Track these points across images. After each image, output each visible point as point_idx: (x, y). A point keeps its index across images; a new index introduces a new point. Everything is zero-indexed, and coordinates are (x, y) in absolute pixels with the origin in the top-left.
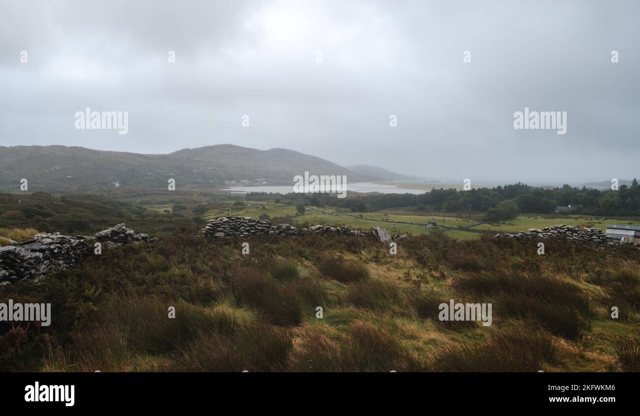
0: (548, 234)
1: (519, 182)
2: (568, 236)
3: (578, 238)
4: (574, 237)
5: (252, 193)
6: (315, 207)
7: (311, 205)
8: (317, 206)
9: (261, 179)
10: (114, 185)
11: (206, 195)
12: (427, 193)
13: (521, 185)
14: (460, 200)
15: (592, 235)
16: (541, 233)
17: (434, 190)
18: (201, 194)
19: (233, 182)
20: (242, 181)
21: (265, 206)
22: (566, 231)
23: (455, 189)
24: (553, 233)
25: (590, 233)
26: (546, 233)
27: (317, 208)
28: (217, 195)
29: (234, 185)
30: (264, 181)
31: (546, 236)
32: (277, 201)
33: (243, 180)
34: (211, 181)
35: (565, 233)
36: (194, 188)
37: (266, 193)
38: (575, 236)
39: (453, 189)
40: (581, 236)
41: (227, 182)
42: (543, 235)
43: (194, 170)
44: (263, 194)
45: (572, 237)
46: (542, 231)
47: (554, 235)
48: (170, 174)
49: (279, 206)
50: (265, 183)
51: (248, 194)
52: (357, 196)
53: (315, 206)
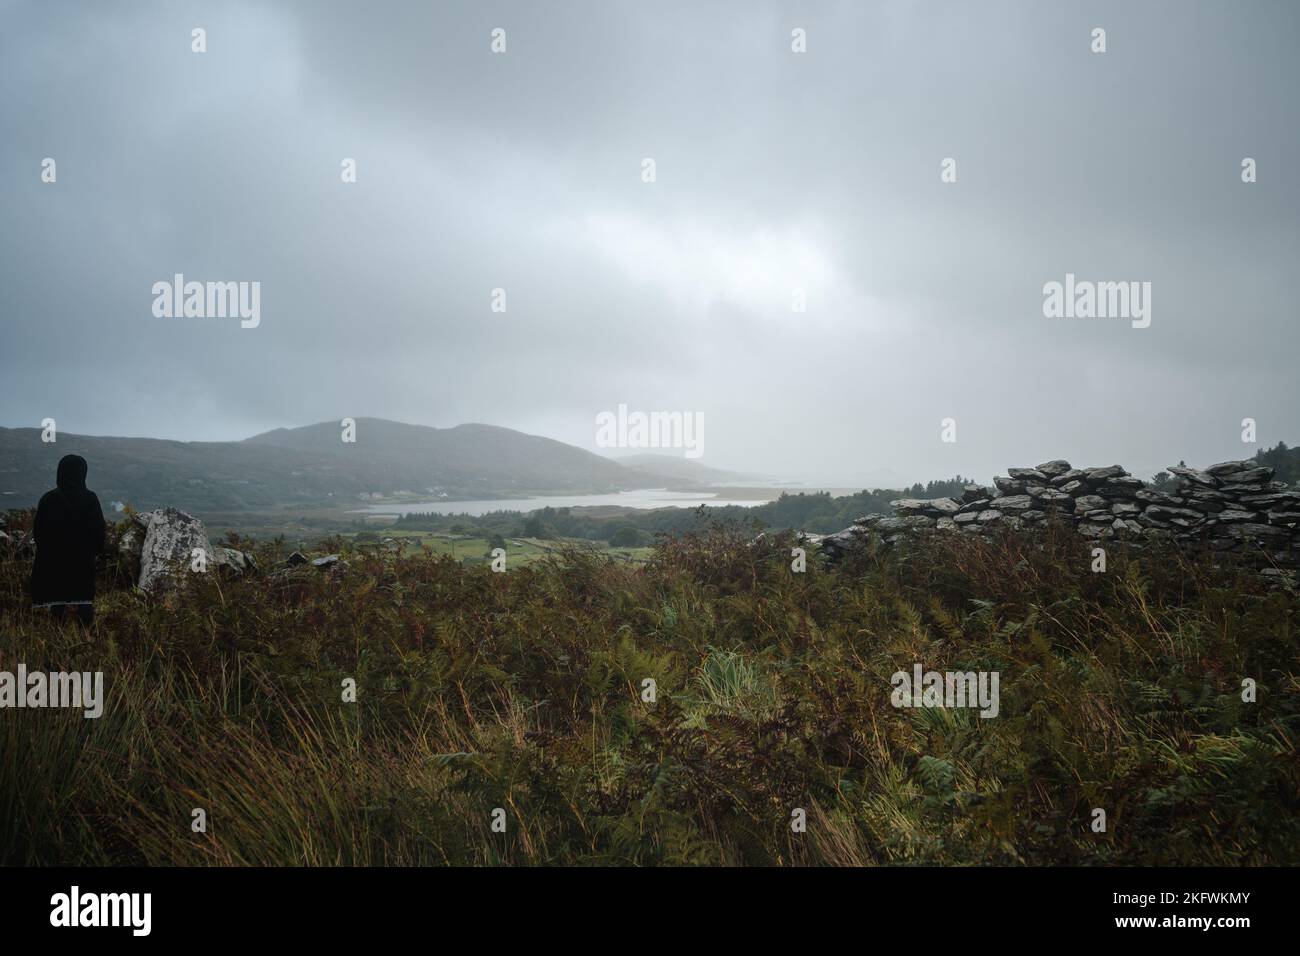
0: (985, 516)
1: (958, 477)
2: (1088, 520)
3: (1137, 528)
4: (1119, 523)
5: (410, 516)
6: (533, 540)
7: (525, 536)
8: (538, 538)
9: (437, 488)
10: (114, 508)
11: (311, 523)
12: (772, 503)
13: (962, 481)
14: (838, 516)
15: (1219, 504)
16: (952, 515)
17: (785, 497)
18: (303, 521)
19: (377, 496)
20: (396, 493)
21: (422, 541)
22: (1075, 493)
23: (828, 494)
24: (1009, 511)
25: (1206, 494)
26: (971, 516)
27: (538, 542)
28: (337, 523)
29: (377, 502)
30: (443, 491)
31: (973, 527)
32: (456, 530)
33: (398, 490)
34: (330, 494)
35: (1070, 505)
36: (290, 509)
37: (440, 515)
38: (1124, 516)
39: (824, 493)
40: (1153, 515)
41: (365, 496)
42: (961, 524)
43: (294, 473)
44: (433, 517)
45: (1109, 523)
46: (954, 507)
47: (1015, 522)
48: (240, 482)
49: (454, 540)
50: (445, 494)
51: (401, 519)
52: (628, 516)
53: (534, 538)
